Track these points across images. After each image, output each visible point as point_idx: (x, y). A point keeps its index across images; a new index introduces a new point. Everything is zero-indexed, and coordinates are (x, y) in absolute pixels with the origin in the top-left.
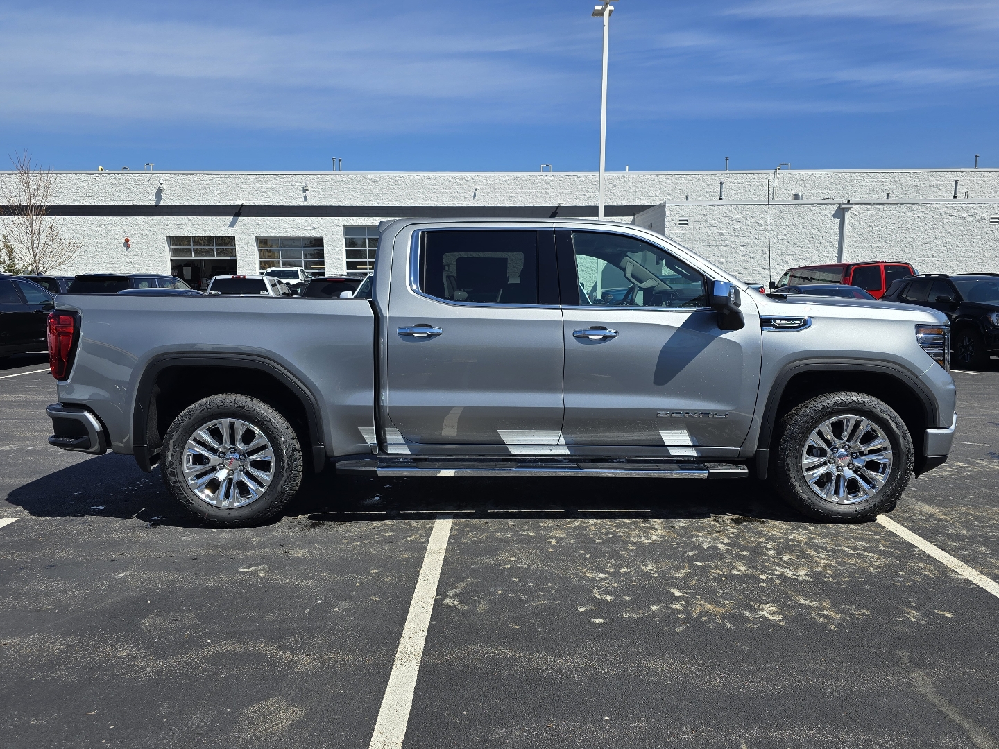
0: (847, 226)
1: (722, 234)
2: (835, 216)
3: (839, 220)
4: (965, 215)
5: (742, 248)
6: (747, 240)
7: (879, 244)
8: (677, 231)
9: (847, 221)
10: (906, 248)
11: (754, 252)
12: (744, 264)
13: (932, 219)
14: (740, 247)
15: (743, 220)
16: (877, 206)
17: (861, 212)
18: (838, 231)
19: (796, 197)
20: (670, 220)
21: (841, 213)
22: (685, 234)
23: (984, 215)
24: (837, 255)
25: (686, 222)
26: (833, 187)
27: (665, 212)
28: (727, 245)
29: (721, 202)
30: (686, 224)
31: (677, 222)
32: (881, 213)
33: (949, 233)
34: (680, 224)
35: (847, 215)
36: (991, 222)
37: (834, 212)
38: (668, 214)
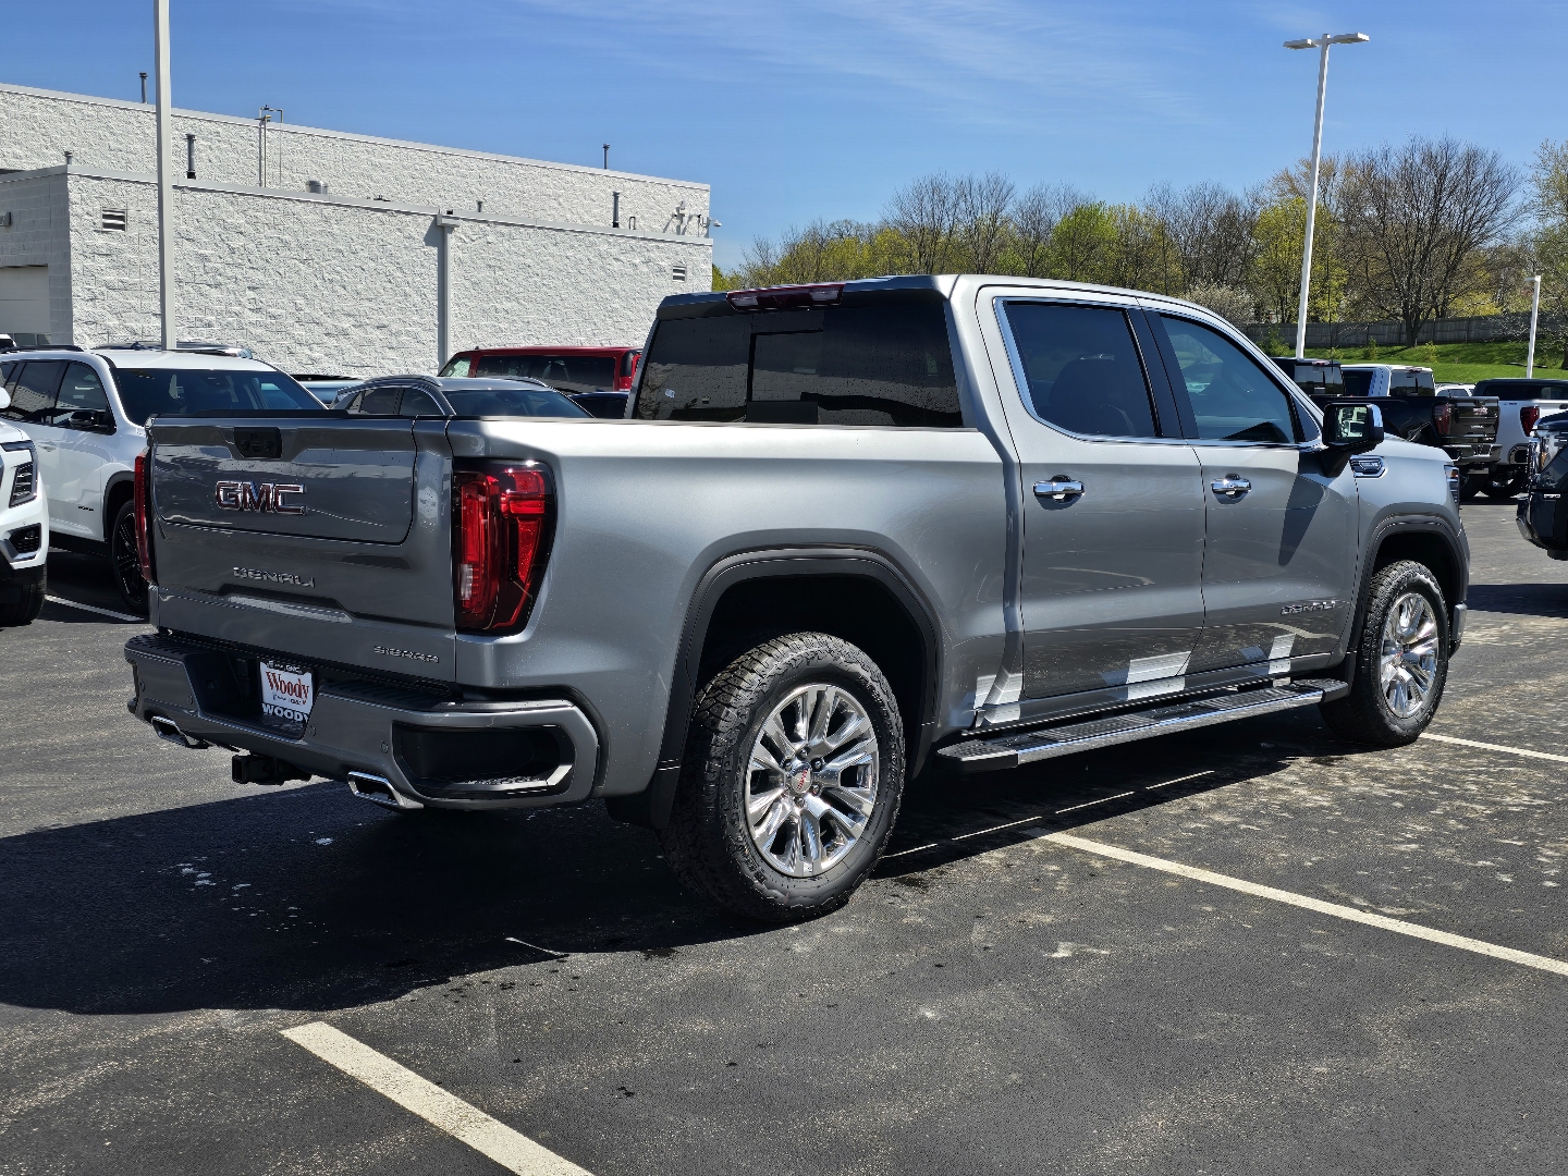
0: (451, 265)
1: (205, 258)
2: (429, 240)
3: (435, 250)
4: (637, 261)
5: (251, 294)
6: (261, 277)
7: (507, 305)
8: (100, 240)
9: (451, 254)
10: (551, 317)
11: (276, 306)
12: (259, 331)
13: (587, 263)
14: (248, 292)
15: (250, 229)
16: (499, 228)
17: (474, 238)
18: (435, 273)
19: (314, 186)
20: (80, 211)
21: (438, 234)
22: (120, 251)
23: (663, 264)
24: (437, 322)
25: (121, 222)
26: (376, 175)
27: (66, 191)
28: (218, 285)
29: (191, 183)
30: (122, 227)
31: (100, 221)
32: (506, 244)
33: (615, 292)
34: (106, 225)
35: (452, 240)
36: (675, 278)
37: (425, 233)
38: (74, 196)
